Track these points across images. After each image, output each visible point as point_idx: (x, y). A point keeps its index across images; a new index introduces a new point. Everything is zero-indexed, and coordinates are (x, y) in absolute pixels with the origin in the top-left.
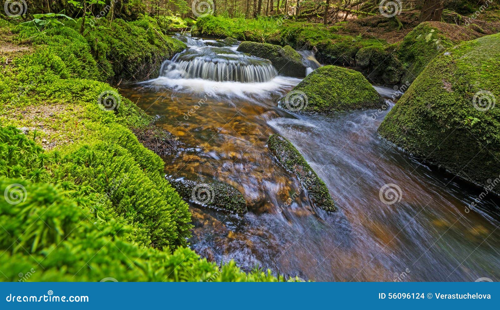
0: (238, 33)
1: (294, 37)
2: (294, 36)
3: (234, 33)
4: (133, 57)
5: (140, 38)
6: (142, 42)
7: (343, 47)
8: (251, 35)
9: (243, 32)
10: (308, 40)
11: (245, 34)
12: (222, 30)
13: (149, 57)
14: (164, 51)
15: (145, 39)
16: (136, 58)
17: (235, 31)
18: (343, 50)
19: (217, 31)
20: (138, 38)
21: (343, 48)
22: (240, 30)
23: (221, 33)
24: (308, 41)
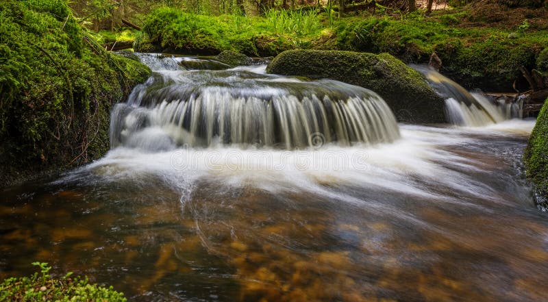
0: (241, 42)
1: (370, 41)
2: (369, 38)
3: (232, 42)
4: (37, 91)
5: (50, 40)
6: (55, 49)
7: (492, 50)
8: (271, 43)
9: (252, 40)
10: (410, 42)
11: (256, 44)
12: (207, 38)
13: (85, 91)
14: (108, 78)
15: (62, 43)
16: (49, 96)
17: (233, 38)
18: (495, 57)
19: (197, 40)
20: (44, 40)
21: (493, 54)
22: (244, 36)
23: (206, 44)
24: (410, 45)
